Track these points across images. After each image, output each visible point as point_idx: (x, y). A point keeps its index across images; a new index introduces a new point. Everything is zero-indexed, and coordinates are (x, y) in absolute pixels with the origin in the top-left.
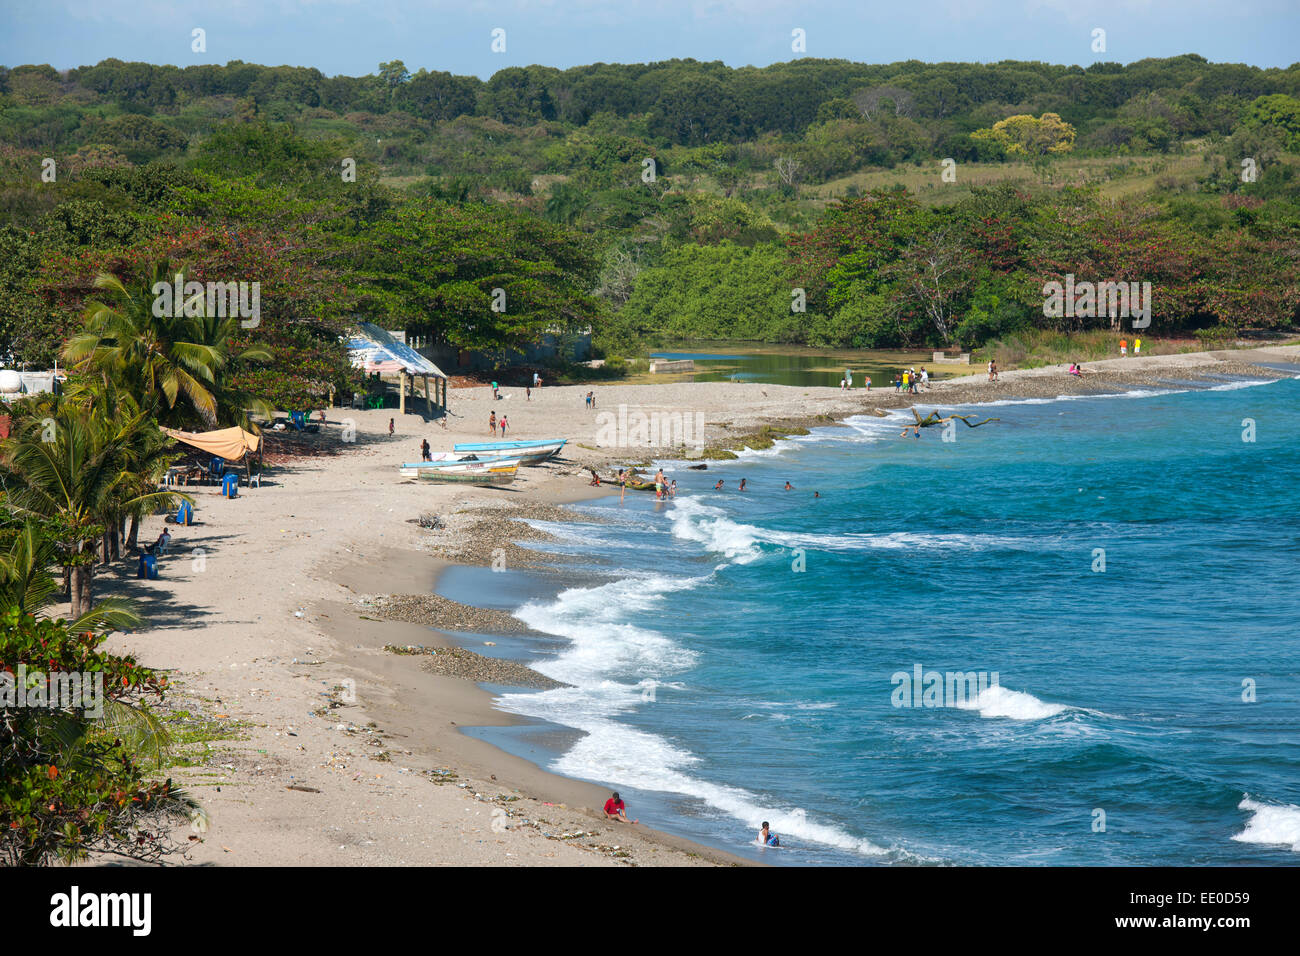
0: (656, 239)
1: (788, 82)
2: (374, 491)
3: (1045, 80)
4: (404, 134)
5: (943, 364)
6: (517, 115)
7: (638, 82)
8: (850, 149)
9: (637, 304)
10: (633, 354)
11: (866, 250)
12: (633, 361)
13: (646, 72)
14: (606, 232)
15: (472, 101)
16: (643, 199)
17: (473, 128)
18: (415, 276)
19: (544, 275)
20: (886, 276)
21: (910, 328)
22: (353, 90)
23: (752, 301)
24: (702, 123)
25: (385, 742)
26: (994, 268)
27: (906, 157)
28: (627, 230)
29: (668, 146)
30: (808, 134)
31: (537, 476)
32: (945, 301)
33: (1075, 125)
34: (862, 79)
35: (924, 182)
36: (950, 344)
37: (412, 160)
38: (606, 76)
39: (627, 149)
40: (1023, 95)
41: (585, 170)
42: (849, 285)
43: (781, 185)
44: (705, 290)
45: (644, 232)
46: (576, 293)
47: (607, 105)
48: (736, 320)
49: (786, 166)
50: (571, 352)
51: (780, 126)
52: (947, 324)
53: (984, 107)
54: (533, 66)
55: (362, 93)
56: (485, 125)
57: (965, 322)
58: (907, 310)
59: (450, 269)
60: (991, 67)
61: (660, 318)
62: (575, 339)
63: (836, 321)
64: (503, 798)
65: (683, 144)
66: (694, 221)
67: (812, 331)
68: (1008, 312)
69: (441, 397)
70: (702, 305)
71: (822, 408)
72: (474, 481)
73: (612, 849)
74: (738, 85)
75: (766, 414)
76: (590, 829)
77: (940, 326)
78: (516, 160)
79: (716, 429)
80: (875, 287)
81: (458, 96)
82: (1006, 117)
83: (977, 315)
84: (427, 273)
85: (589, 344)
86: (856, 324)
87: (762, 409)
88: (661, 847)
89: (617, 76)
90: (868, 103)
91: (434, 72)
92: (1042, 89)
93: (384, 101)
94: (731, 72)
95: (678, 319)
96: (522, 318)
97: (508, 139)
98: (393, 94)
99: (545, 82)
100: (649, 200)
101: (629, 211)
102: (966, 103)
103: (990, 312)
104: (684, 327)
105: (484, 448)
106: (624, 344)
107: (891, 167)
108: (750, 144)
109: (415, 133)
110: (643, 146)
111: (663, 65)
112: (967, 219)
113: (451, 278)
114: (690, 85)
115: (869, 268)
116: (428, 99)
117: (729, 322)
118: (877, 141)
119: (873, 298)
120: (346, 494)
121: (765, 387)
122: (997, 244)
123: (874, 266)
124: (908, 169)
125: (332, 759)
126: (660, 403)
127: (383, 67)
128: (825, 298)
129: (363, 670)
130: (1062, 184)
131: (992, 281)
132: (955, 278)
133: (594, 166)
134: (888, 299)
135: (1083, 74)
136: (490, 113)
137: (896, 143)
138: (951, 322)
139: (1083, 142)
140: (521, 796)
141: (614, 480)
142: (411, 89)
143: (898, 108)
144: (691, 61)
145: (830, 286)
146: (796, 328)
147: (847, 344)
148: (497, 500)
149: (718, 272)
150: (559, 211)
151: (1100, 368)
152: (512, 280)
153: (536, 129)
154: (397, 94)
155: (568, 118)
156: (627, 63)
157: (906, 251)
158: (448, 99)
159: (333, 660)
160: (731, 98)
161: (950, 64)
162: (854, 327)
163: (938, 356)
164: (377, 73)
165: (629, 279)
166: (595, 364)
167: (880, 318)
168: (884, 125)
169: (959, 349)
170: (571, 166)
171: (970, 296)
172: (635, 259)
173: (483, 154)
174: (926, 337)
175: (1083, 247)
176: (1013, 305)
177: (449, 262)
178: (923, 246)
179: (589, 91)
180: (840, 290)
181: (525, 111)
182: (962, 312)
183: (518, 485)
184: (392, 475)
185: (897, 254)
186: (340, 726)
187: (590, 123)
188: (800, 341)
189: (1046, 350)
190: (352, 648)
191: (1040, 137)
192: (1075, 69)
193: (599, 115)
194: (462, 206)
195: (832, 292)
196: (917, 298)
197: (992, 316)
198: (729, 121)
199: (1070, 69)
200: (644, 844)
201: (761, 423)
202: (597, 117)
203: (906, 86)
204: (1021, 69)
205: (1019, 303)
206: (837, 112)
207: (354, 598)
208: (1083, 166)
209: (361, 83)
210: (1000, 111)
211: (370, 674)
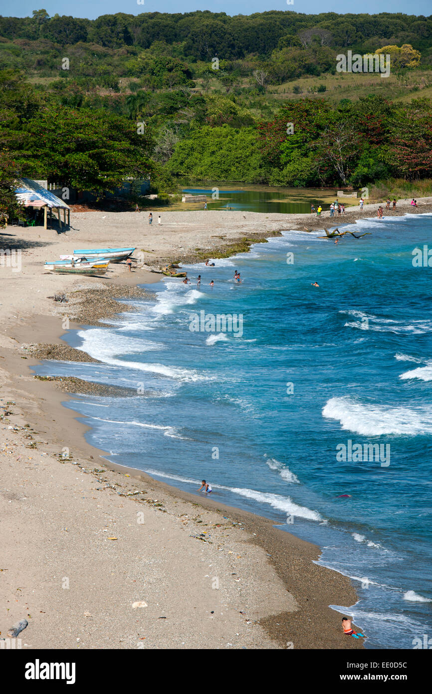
0: (186, 121)
1: (261, 25)
2: (30, 278)
3: (404, 24)
4: (47, 52)
5: (342, 198)
6: (110, 42)
7: (178, 24)
8: (295, 65)
9: (176, 160)
10: (173, 191)
11: (301, 132)
12: (173, 196)
13: (183, 18)
14: (159, 116)
15: (86, 33)
16: (180, 98)
17: (86, 49)
18: (53, 149)
19: (123, 150)
20: (312, 148)
21: (325, 176)
22: (18, 26)
23: (238, 160)
24: (214, 48)
25: (34, 436)
26: (371, 143)
27: (327, 70)
28: (171, 115)
29: (194, 61)
30: (273, 55)
31: (119, 269)
32: (344, 161)
33: (420, 51)
34: (303, 23)
35: (336, 84)
36: (346, 185)
37: (51, 67)
38: (160, 20)
39: (171, 65)
40: (392, 33)
41: (148, 76)
42: (292, 152)
43: (257, 85)
44: (213, 153)
45: (180, 118)
46: (142, 159)
47: (161, 37)
48: (230, 170)
49: (259, 75)
50: (139, 190)
51: (257, 50)
52: (345, 174)
53: (371, 40)
54: (120, 14)
55: (23, 27)
56: (92, 48)
57: (355, 173)
58: (323, 166)
59: (73, 146)
60: (375, 16)
61: (188, 168)
62: (141, 183)
63: (285, 172)
64: (96, 471)
65: (203, 60)
66: (208, 112)
67: (271, 177)
68: (379, 168)
69: (67, 217)
70: (211, 161)
71: (275, 227)
72: (84, 273)
73: (153, 502)
74: (233, 26)
75: (244, 230)
76: (142, 490)
77: (341, 175)
78: (110, 68)
79: (217, 239)
80: (306, 153)
81: (77, 30)
82: (382, 47)
83: (361, 170)
84: (60, 148)
85: (149, 185)
86: (296, 173)
87: (243, 226)
88: (179, 500)
89: (167, 20)
90: (306, 37)
91: (64, 16)
92: (403, 30)
93: (35, 32)
94: (230, 18)
95: (199, 169)
96: (112, 173)
97: (105, 56)
98: (41, 28)
99: (126, 23)
100: (183, 99)
101: (172, 105)
102: (361, 38)
103: (369, 168)
104: (202, 174)
105: (90, 252)
106: (168, 184)
107: (318, 75)
108: (240, 61)
109: (53, 52)
110: (181, 62)
111: (192, 14)
112: (357, 116)
113: (73, 151)
114: (207, 26)
115: (303, 142)
116: (60, 32)
117: (226, 171)
118: (310, 60)
119: (305, 159)
120: (14, 281)
121: (245, 213)
122: (373, 130)
123: (306, 141)
124: (328, 77)
125: (5, 448)
126: (187, 222)
127: (35, 12)
128: (279, 159)
129: (22, 391)
130: (413, 86)
131: (371, 150)
132: (350, 148)
133: (153, 74)
134: (313, 160)
135: (426, 20)
136: (95, 41)
137: (321, 62)
138: (347, 172)
139: (425, 61)
140: (105, 469)
141: (161, 271)
142: (50, 26)
143: (323, 41)
144: (207, 12)
145: (282, 152)
146: (263, 175)
147: (291, 185)
148: (97, 284)
149: (221, 143)
150: (133, 104)
151: (428, 201)
152: (107, 152)
153: (121, 50)
154: (43, 29)
155: (139, 43)
156: (172, 13)
157: (323, 134)
158: (72, 31)
159: (8, 385)
160: (230, 34)
161: (352, 15)
162: (295, 175)
163: (340, 194)
164: (31, 16)
165: (172, 144)
166: (153, 197)
167: (308, 171)
168: (315, 51)
169: (352, 188)
170: (141, 73)
171: (358, 159)
172: (175, 133)
173: (91, 64)
174: (334, 182)
175: (420, 132)
176: (382, 164)
177: (71, 142)
178: (333, 131)
179: (151, 29)
180: (287, 154)
181: (115, 39)
182: (354, 168)
183: (108, 275)
184: (39, 268)
185: (318, 135)
186: (10, 427)
187: (152, 47)
188: (265, 183)
189: (399, 190)
190: (17, 377)
191: (401, 58)
192: (422, 18)
193: (156, 43)
194: (79, 110)
195: (283, 156)
196: (329, 160)
197: (370, 169)
198: (229, 47)
199: (419, 17)
200: (171, 498)
201: (242, 236)
202: (156, 44)
203: (327, 27)
204: (391, 18)
205: (385, 163)
206: (289, 43)
207: (18, 345)
208: (424, 75)
209: (22, 21)
210: (379, 42)
211: (27, 394)
